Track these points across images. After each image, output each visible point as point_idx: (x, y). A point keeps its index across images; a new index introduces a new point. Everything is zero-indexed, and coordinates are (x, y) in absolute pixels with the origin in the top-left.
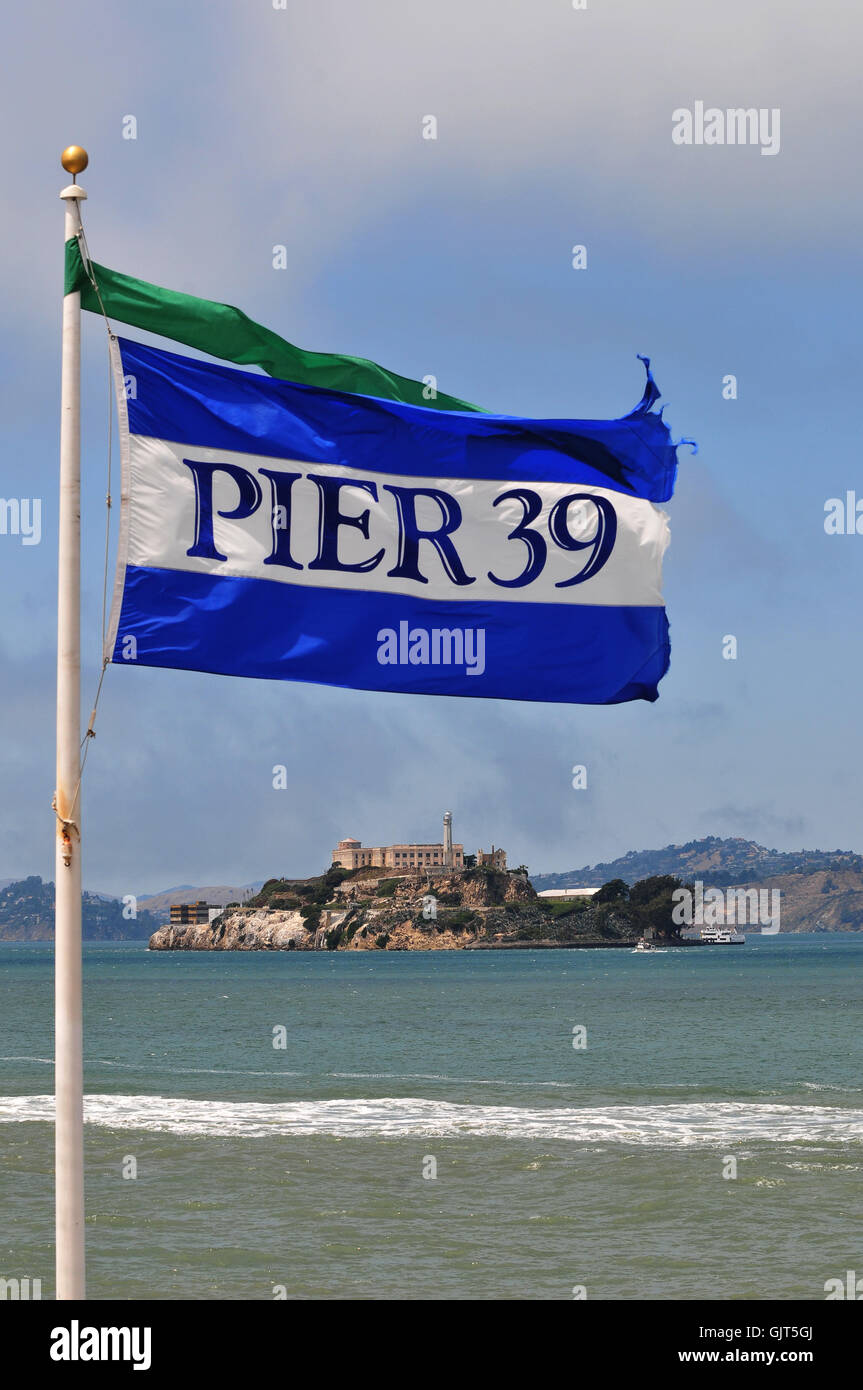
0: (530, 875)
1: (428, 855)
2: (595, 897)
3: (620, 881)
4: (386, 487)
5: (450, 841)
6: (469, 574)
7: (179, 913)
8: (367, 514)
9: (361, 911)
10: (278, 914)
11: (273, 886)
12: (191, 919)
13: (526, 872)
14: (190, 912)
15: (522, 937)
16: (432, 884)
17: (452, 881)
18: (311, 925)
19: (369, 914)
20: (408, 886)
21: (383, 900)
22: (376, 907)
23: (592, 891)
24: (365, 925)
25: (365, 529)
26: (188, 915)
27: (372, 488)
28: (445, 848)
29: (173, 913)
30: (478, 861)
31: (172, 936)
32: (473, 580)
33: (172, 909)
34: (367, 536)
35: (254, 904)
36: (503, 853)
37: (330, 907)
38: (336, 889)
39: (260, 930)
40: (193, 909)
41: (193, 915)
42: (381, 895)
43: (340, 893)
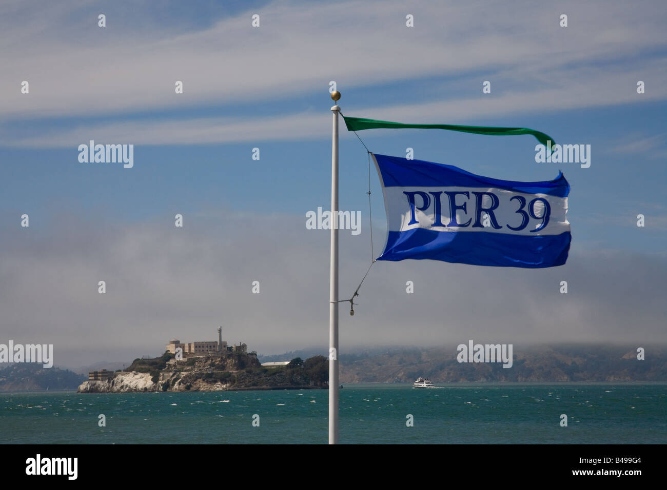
0: (258, 355)
1: (211, 347)
2: (287, 366)
3: (299, 358)
4: (473, 193)
5: (220, 340)
6: (500, 224)
7: (93, 375)
8: (465, 204)
9: (178, 373)
10: (140, 375)
11: (137, 361)
12: (99, 378)
13: (256, 354)
14: (99, 375)
15: (254, 385)
16: (212, 360)
17: (222, 358)
18: (155, 380)
19: (182, 374)
20: (201, 361)
21: (189, 368)
22: (186, 371)
23: (287, 363)
24: (180, 380)
25: (465, 209)
26: (97, 376)
27: (467, 194)
28: (218, 344)
29: (90, 375)
30: (234, 349)
31: (89, 386)
32: (501, 227)
33: (90, 373)
34: (466, 213)
35: (128, 370)
36: (246, 345)
37: (164, 371)
38: (167, 363)
39: (131, 382)
40: (100, 373)
41: (100, 376)
42: (188, 365)
43: (169, 365)
